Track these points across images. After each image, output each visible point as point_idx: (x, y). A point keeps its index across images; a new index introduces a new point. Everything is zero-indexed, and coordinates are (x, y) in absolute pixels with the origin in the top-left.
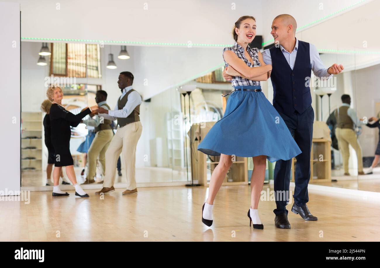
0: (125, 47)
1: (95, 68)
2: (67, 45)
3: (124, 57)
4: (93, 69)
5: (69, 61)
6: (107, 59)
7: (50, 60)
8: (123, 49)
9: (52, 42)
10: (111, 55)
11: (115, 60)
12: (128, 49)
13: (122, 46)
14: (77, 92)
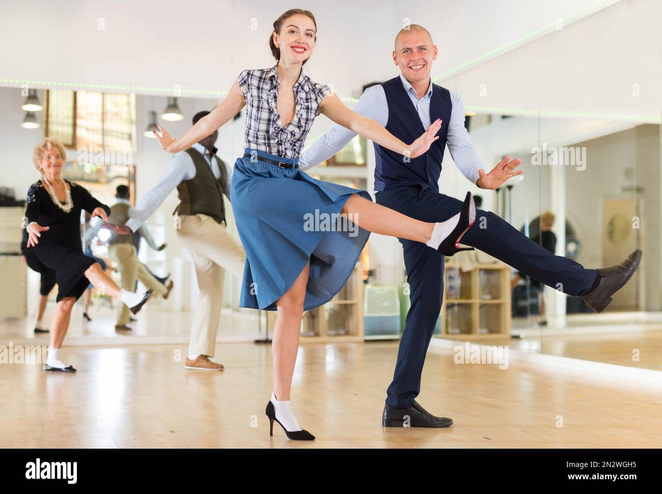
0: (175, 99)
1: (126, 136)
2: (75, 94)
3: (172, 117)
4: (122, 138)
5: (79, 121)
6: (147, 121)
7: (44, 119)
8: (172, 102)
9: (48, 88)
10: (154, 114)
11: (159, 123)
12: (180, 103)
13: (169, 98)
14: (94, 177)
